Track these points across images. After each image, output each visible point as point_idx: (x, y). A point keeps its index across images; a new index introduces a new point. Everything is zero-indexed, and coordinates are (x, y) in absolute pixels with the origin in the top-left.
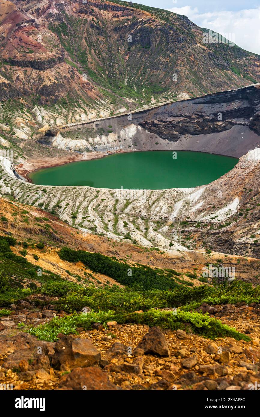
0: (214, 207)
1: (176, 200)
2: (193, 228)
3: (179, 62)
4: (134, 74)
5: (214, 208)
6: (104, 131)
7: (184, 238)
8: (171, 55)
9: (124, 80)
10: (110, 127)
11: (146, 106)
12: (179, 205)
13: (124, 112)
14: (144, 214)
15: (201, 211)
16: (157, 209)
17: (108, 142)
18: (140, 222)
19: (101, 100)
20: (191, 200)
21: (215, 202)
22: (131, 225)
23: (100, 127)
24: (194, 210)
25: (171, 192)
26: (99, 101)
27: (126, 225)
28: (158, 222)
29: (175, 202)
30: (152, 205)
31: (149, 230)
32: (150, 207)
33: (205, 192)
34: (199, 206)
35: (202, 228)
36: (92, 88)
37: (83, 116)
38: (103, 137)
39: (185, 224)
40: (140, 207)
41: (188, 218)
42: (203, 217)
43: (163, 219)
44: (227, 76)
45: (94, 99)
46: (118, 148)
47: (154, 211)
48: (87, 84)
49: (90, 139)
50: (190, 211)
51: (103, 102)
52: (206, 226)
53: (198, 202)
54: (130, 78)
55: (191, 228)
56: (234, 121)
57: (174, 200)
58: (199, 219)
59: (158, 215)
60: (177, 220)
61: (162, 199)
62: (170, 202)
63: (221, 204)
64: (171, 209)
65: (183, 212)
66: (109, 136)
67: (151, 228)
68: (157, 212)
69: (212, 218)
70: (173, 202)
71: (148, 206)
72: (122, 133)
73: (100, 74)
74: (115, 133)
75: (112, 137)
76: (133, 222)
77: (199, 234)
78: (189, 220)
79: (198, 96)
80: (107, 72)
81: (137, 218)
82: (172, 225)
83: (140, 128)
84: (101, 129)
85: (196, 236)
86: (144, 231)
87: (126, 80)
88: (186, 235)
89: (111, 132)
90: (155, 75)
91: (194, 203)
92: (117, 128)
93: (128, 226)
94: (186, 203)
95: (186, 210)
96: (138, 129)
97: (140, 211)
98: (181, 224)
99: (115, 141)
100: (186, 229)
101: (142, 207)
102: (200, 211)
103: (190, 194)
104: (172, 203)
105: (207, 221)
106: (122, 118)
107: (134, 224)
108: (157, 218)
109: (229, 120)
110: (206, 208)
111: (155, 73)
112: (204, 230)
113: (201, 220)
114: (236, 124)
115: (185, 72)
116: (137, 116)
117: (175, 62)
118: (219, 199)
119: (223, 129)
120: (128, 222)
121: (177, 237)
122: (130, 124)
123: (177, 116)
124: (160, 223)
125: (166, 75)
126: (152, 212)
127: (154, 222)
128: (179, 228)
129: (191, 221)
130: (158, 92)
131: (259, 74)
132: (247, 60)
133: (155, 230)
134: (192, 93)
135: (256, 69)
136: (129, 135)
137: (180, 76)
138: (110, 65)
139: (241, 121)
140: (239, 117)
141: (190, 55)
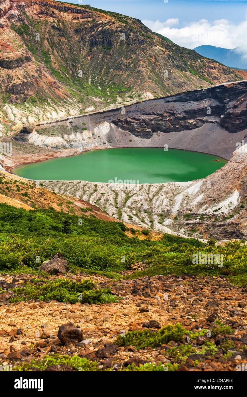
0: (214, 200)
1: (175, 193)
2: (197, 221)
3: (141, 63)
4: (97, 74)
5: (215, 201)
6: (78, 129)
7: (190, 231)
8: (132, 56)
9: (87, 80)
10: (84, 124)
11: (114, 105)
12: (179, 198)
13: (93, 111)
14: (146, 207)
15: (202, 204)
16: (159, 202)
17: (83, 139)
18: (144, 215)
19: (69, 99)
20: (190, 194)
21: (215, 195)
22: (135, 218)
23: (74, 124)
24: (195, 202)
25: (169, 185)
26: (67, 100)
27: (130, 218)
28: (161, 215)
29: (175, 196)
30: (153, 198)
31: (154, 223)
32: (151, 200)
33: (202, 186)
34: (199, 199)
35: (206, 221)
36: (59, 87)
37: (54, 114)
38: (78, 134)
39: (188, 217)
40: (141, 200)
41: (191, 211)
42: (206, 210)
43: (166, 212)
44: (186, 77)
45: (62, 97)
46: (93, 145)
47: (155, 204)
48: (55, 83)
49: (66, 136)
50: (191, 204)
51: (71, 101)
52: (210, 218)
53: (197, 195)
54: (93, 78)
55: (195, 221)
56: (205, 119)
57: (173, 193)
58: (202, 211)
59: (160, 208)
60: (179, 213)
61: (161, 192)
62: (169, 195)
63: (221, 197)
64: (172, 203)
65: (185, 205)
66: (83, 134)
67: (156, 221)
68: (159, 206)
69: (215, 211)
70: (172, 195)
71: (149, 199)
72: (96, 130)
73: (64, 74)
74: (89, 130)
75: (86, 134)
76: (136, 215)
77: (204, 226)
78: (192, 213)
79: (162, 96)
80: (71, 72)
81: (140, 211)
82: (176, 218)
83: (113, 125)
84: (76, 126)
85: (202, 228)
86: (150, 224)
87: (90, 80)
88: (192, 228)
89: (85, 129)
90: (118, 75)
91: (193, 196)
92: (90, 126)
93: (133, 219)
94: (186, 196)
95: (187, 203)
96: (111, 127)
97: (142, 205)
98: (184, 217)
99: (90, 138)
100: (191, 222)
101: (143, 201)
102: (201, 204)
103: (188, 187)
104: (171, 197)
105: (211, 213)
106: (95, 116)
107: (139, 218)
108: (160, 211)
109: (200, 118)
110: (206, 201)
111: (118, 73)
112: (209, 222)
113: (204, 212)
114: (206, 122)
115: (147, 72)
116: (109, 114)
117: (137, 63)
118: (218, 192)
119: (195, 126)
120: (132, 215)
121: (183, 230)
122: (103, 122)
123: (149, 114)
124: (164, 215)
125: (129, 76)
126: (153, 205)
127: (157, 215)
128: (183, 221)
129: (195, 214)
130: (122, 92)
131: (214, 75)
132: (202, 62)
133: (160, 223)
134: (156, 92)
135: (211, 70)
136: (103, 132)
137: (143, 76)
138: (73, 65)
139: (212, 119)
140: (209, 115)
141: (151, 56)
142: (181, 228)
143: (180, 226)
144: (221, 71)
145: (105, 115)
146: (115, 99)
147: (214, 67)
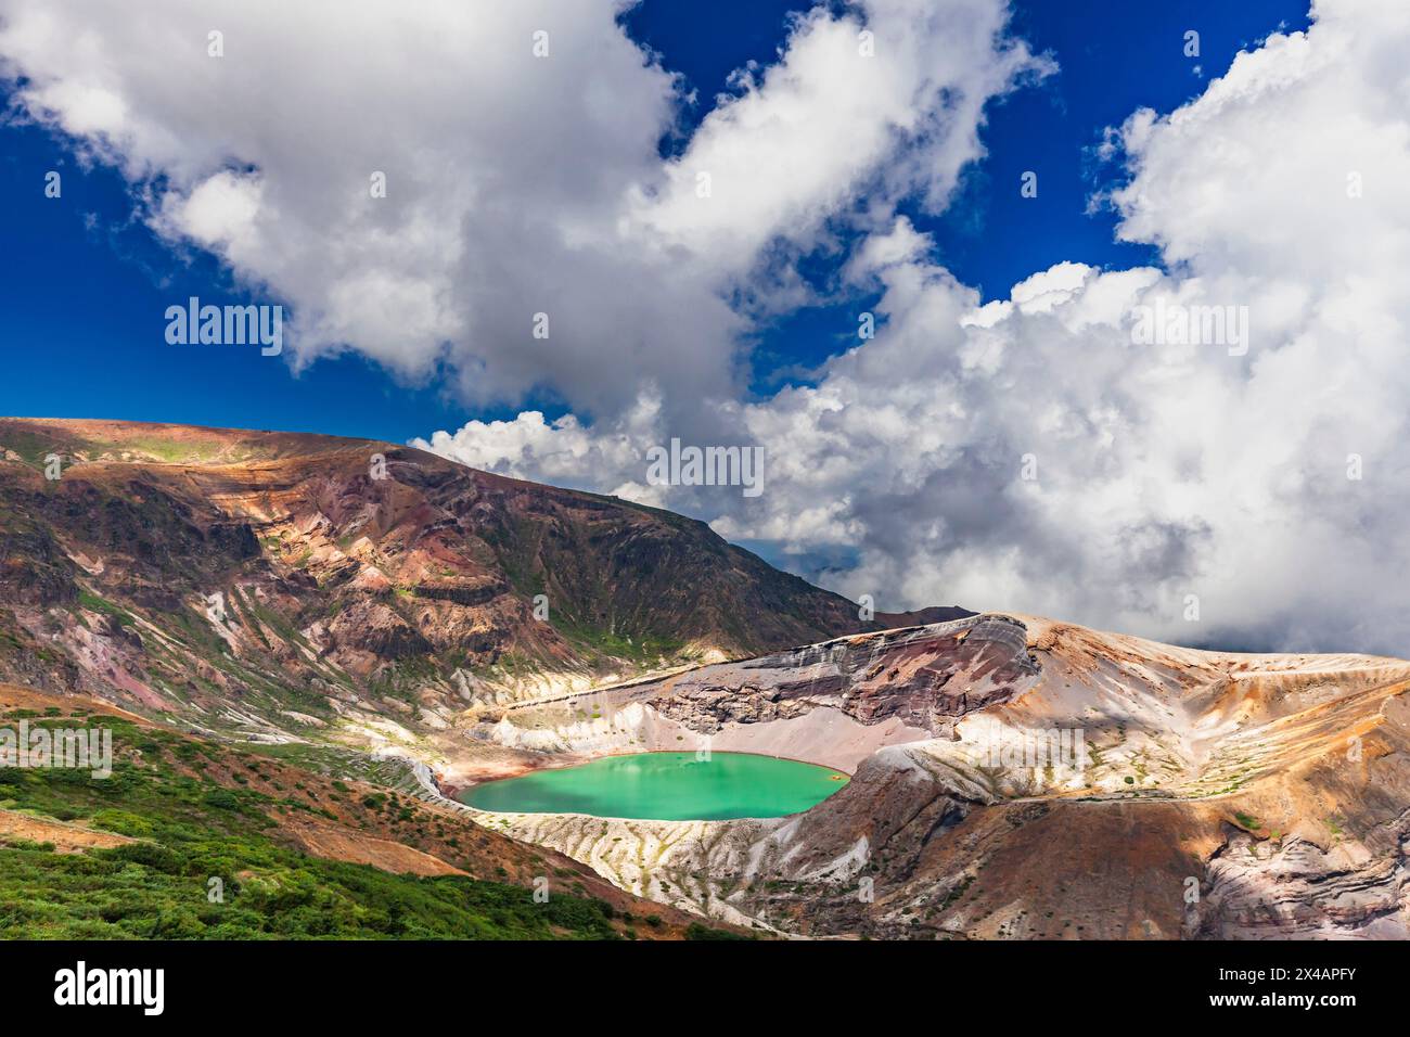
0: (823, 854)
1: (751, 840)
2: (791, 895)
3: (705, 598)
4: (626, 617)
5: (824, 856)
6: (586, 715)
7: (776, 915)
8: (690, 585)
9: (608, 626)
10: (596, 707)
11: (652, 671)
12: (758, 850)
13: (615, 682)
14: (696, 867)
15: (801, 862)
16: (720, 858)
17: (594, 735)
18: (691, 882)
19: (572, 660)
20: (779, 841)
21: (823, 845)
22: (674, 889)
23: (577, 707)
24: (787, 858)
25: (740, 825)
26: (569, 662)
27: (665, 888)
28: (722, 883)
29: (750, 845)
30: (709, 849)
31: (710, 898)
32: (706, 853)
33: (802, 826)
34: (795, 852)
35: (807, 895)
36: (557, 640)
37: (543, 686)
38: (584, 725)
39: (774, 887)
40: (687, 853)
41: (780, 874)
42: (807, 873)
43: (733, 876)
44: (784, 623)
45: (560, 658)
46: (611, 746)
47: (713, 861)
48: (549, 631)
49: (561, 729)
50: (781, 861)
51: (576, 663)
52: (815, 889)
53: (792, 843)
54: (618, 623)
55: (786, 895)
56: (814, 699)
57: (748, 840)
58: (799, 876)
59: (722, 869)
60: (758, 878)
61: (725, 837)
62: (740, 843)
63: (836, 849)
64: (745, 859)
65: (768, 863)
66: (594, 724)
67: (713, 894)
68: (721, 864)
69: (825, 876)
70: (745, 843)
71: (701, 851)
72: (618, 718)
73: (566, 616)
74: (605, 718)
75: (600, 725)
76: (677, 882)
77: (803, 906)
78: (781, 878)
79: (740, 657)
80: (579, 613)
81: (685, 875)
82: (750, 889)
83: (649, 709)
84: (581, 711)
85: (798, 911)
86: (701, 899)
87: (613, 626)
88: (781, 909)
89: (599, 716)
90: (664, 619)
91: (784, 846)
92: (608, 710)
93: (671, 891)
94: (771, 846)
95: (773, 860)
96: (645, 713)
97: (688, 862)
98: (767, 887)
99: (606, 733)
100: (779, 897)
101: (692, 854)
102: (798, 862)
103: (776, 829)
104: (744, 846)
105: (816, 880)
106: (616, 692)
107: (681, 887)
108: (721, 875)
109: (805, 698)
110: (809, 855)
111: (663, 615)
112: (813, 898)
113: (803, 878)
114: (817, 705)
115: (715, 614)
116: (643, 688)
117: (697, 598)
118: (829, 840)
119: (797, 714)
120: (668, 883)
121: (762, 913)
122: (631, 703)
123: (714, 690)
124: (728, 885)
125: (682, 620)
126: (710, 864)
127: (717, 882)
128: (763, 894)
129: (786, 881)
130: (669, 649)
131: (835, 621)
132: (813, 597)
133: (721, 899)
134: (729, 651)
135: (829, 612)
136: (631, 722)
137: (707, 620)
138: (583, 600)
139: (826, 700)
140: (823, 693)
141: (722, 585)
142: (760, 910)
143: (759, 904)
144: (848, 614)
145: (634, 690)
146: (655, 660)
147: (836, 607)
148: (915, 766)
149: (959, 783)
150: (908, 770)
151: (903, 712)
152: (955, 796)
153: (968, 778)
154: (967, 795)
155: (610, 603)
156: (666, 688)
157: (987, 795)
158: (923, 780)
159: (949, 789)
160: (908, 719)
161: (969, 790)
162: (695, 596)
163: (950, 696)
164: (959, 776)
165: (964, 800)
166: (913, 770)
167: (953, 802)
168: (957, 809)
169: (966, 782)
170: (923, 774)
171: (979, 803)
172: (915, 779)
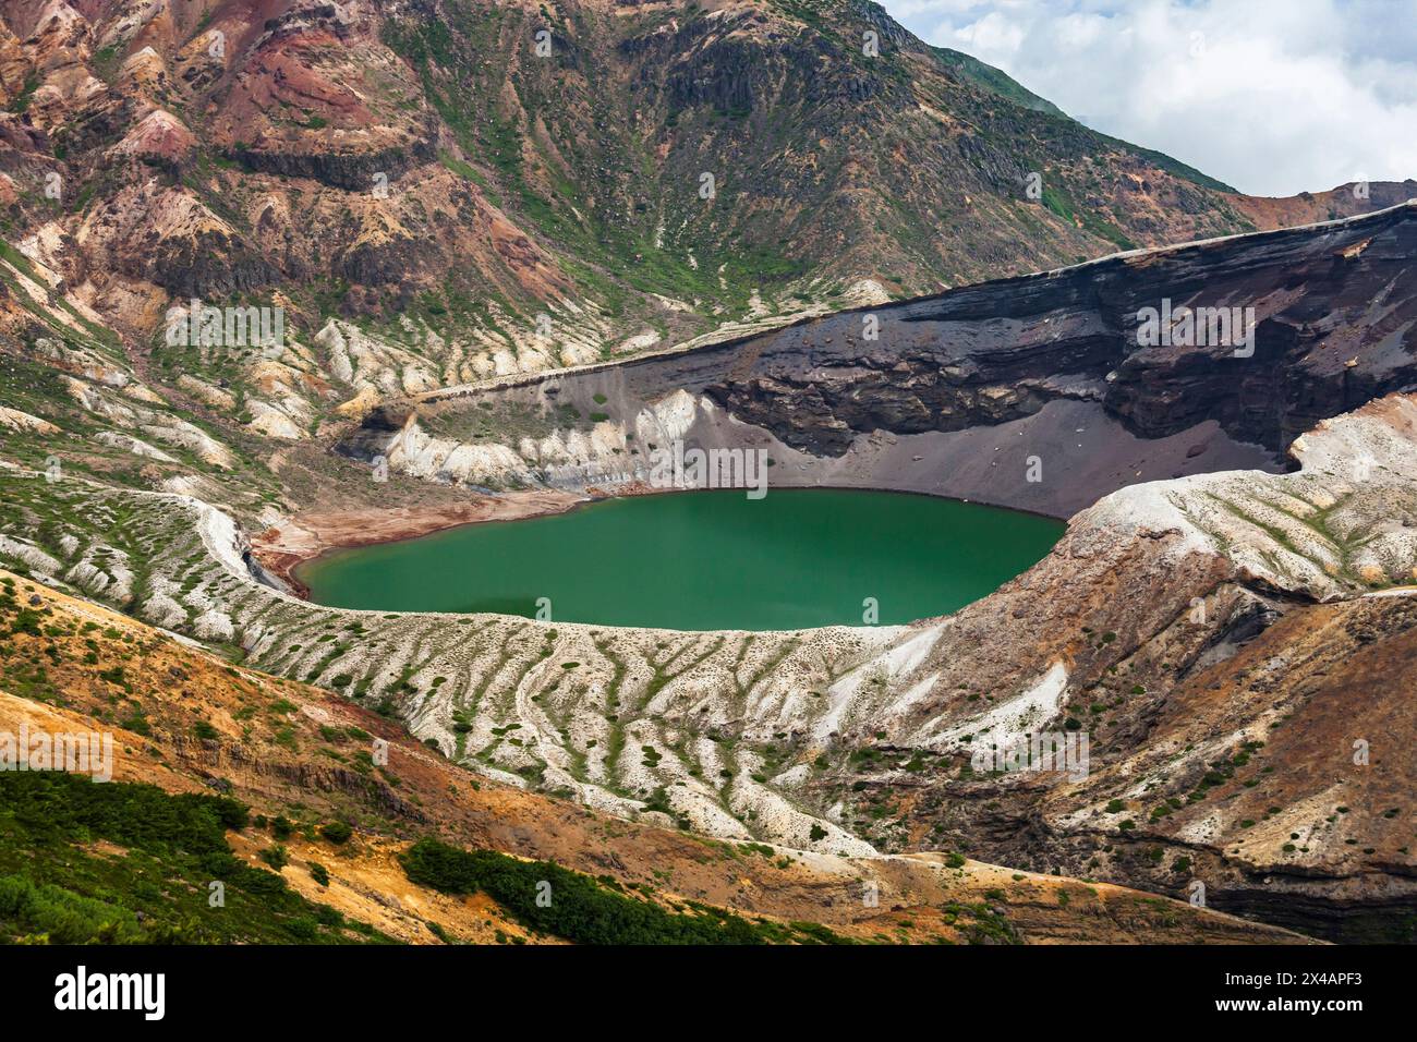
0: (973, 698)
1: (836, 670)
2: (898, 774)
3: (854, 168)
4: (690, 210)
5: (976, 700)
6: (577, 415)
7: (864, 811)
8: (823, 143)
9: (651, 230)
10: (600, 399)
11: (733, 325)
12: (847, 688)
13: (651, 348)
14: (718, 719)
15: (927, 712)
16: (768, 702)
17: (592, 455)
18: (706, 749)
19: (567, 303)
20: (891, 672)
21: (979, 679)
22: (669, 761)
23: (562, 399)
24: (902, 706)
25: (817, 639)
26: (561, 306)
27: (652, 758)
28: (768, 751)
29: (833, 678)
30: (750, 687)
31: (737, 779)
32: (743, 693)
33: (941, 642)
34: (919, 693)
35: (929, 775)
36: (537, 259)
37: (503, 359)
38: (575, 437)
39: (867, 758)
40: (705, 693)
41: (881, 735)
42: (935, 733)
43: (789, 738)
44: (1025, 220)
45: (542, 296)
46: (628, 478)
47: (755, 708)
48: (519, 242)
49: (527, 444)
50: (887, 711)
51: (575, 309)
52: (945, 765)
53: (917, 676)
54: (673, 225)
55: (889, 774)
56: (1050, 383)
57: (829, 669)
58: (920, 739)
59: (770, 724)
60: (838, 742)
61: (785, 665)
62: (813, 675)
63: (1002, 687)
64: (818, 704)
65: (862, 714)
66: (594, 434)
67: (745, 771)
68: (767, 715)
69: (968, 739)
70: (824, 676)
71: (734, 690)
72: (642, 421)
73: (564, 209)
74: (618, 423)
75: (606, 437)
76: (678, 748)
77: (919, 795)
78: (883, 743)
79: (920, 294)
80: (592, 202)
81: (695, 735)
82: (821, 763)
83: (707, 404)
84: (568, 406)
85: (909, 804)
86: (719, 782)
87: (661, 230)
88: (874, 801)
89: (603, 418)
90: (767, 214)
91: (900, 680)
92: (623, 405)
93: (661, 765)
94: (875, 681)
95: (873, 708)
96: (699, 410)
97: (705, 710)
98: (855, 758)
99: (616, 451)
100: (874, 778)
101: (714, 694)
102: (922, 712)
103: (890, 647)
104: (820, 681)
105: (950, 747)
106: (642, 369)
107: (683, 757)
108: (767, 736)
109: (1031, 382)
110: (945, 699)
111: (766, 207)
112: (938, 781)
113: (926, 744)
114: (1056, 395)
115: (873, 204)
116: (696, 362)
117: (837, 170)
118: (993, 669)
119: (1014, 412)
120: (659, 749)
121: (839, 807)
122: (671, 391)
123: (843, 364)
124: (778, 754)
125: (805, 217)
126: (748, 713)
127: (755, 748)
128: (845, 773)
129: (892, 748)
130: (773, 278)
131: (1143, 215)
132: (1097, 163)
133: (758, 779)
134: (898, 281)
135: (1131, 197)
136: (670, 429)
137: (856, 218)
138: (602, 176)
139: (1077, 386)
140: (1067, 371)
141: (892, 144)
142: (834, 802)
143: (833, 792)
144: (1172, 198)
145: (681, 364)
146: (741, 305)
147: (1145, 185)
148: (1185, 526)
149: (1270, 558)
150: (1167, 532)
151: (1227, 410)
152: (1254, 584)
153: (1293, 549)
154: (1281, 582)
155: (657, 180)
156: (745, 362)
157: (1323, 581)
158: (1195, 553)
159: (1244, 571)
160: (1235, 426)
161: (1287, 572)
162: (835, 171)
163: (1314, 378)
164: (1271, 544)
165: (1274, 593)
166: (1179, 532)
167: (1250, 596)
168: (1259, 609)
169: (1285, 555)
170: (1200, 542)
171: (1304, 598)
172: (1178, 551)
